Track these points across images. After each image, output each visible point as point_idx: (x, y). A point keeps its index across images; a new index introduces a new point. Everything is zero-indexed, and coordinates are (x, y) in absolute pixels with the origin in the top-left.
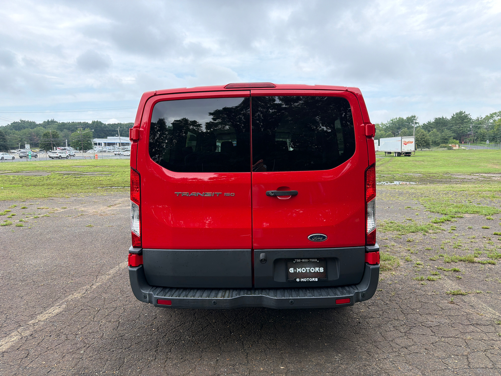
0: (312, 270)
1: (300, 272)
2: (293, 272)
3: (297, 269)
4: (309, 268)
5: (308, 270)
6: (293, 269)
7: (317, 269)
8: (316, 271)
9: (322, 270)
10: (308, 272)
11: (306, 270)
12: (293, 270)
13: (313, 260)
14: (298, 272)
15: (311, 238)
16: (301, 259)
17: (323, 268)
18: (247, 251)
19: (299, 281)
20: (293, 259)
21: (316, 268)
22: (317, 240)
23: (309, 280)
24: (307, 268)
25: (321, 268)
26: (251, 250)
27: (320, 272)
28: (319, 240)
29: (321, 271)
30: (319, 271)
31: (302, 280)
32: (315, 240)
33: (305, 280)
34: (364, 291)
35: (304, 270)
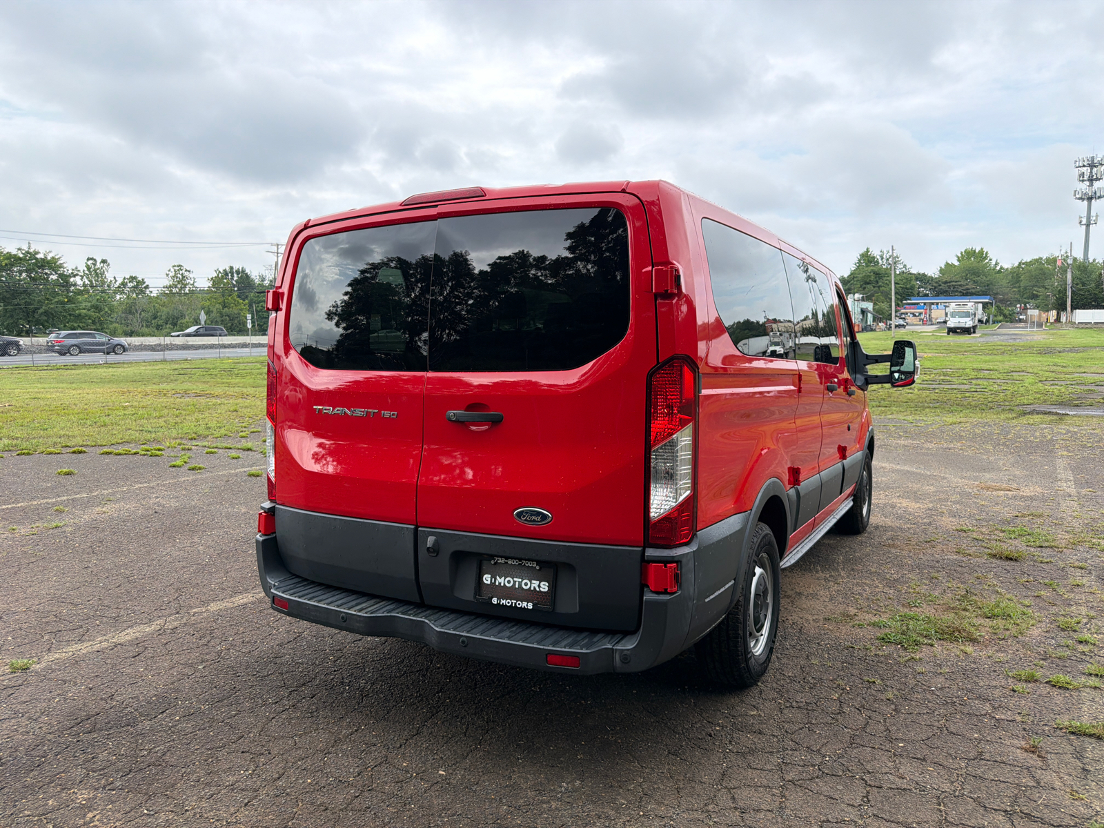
0: (526, 584)
1: (502, 584)
2: (489, 582)
3: (498, 577)
4: (520, 580)
5: (517, 583)
6: (490, 576)
7: (535, 584)
8: (532, 589)
9: (544, 587)
10: (517, 586)
11: (515, 582)
12: (489, 579)
13: (529, 564)
14: (497, 584)
15: (519, 514)
16: (507, 558)
17: (547, 584)
18: (407, 528)
19: (496, 603)
20: (492, 557)
21: (533, 582)
22: (531, 521)
23: (515, 603)
24: (515, 579)
25: (543, 583)
26: (413, 527)
27: (540, 592)
28: (534, 521)
29: (542, 590)
30: (538, 589)
31: (503, 602)
32: (526, 520)
33: (509, 603)
34: (628, 650)
35: (509, 582)
